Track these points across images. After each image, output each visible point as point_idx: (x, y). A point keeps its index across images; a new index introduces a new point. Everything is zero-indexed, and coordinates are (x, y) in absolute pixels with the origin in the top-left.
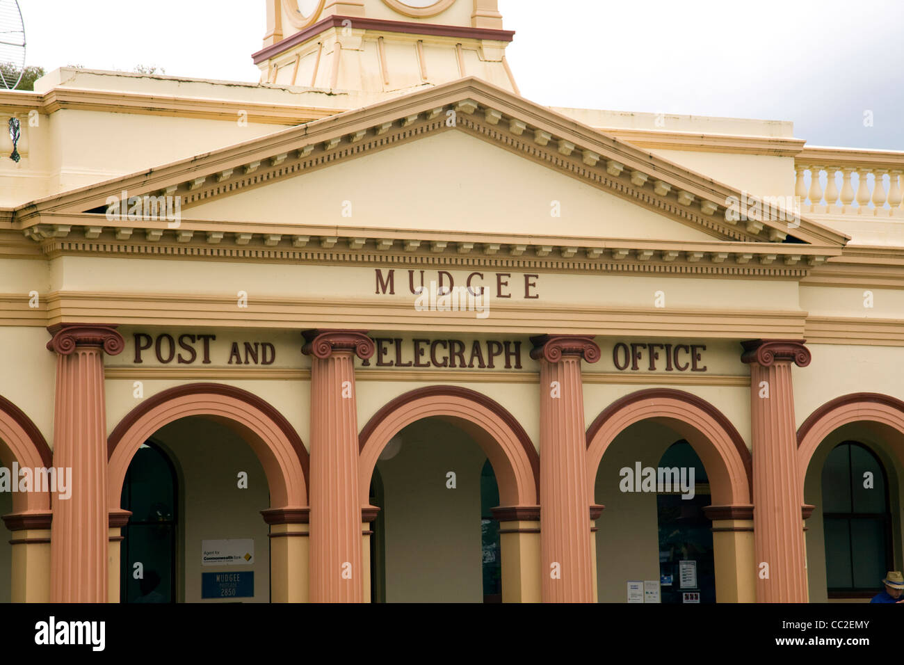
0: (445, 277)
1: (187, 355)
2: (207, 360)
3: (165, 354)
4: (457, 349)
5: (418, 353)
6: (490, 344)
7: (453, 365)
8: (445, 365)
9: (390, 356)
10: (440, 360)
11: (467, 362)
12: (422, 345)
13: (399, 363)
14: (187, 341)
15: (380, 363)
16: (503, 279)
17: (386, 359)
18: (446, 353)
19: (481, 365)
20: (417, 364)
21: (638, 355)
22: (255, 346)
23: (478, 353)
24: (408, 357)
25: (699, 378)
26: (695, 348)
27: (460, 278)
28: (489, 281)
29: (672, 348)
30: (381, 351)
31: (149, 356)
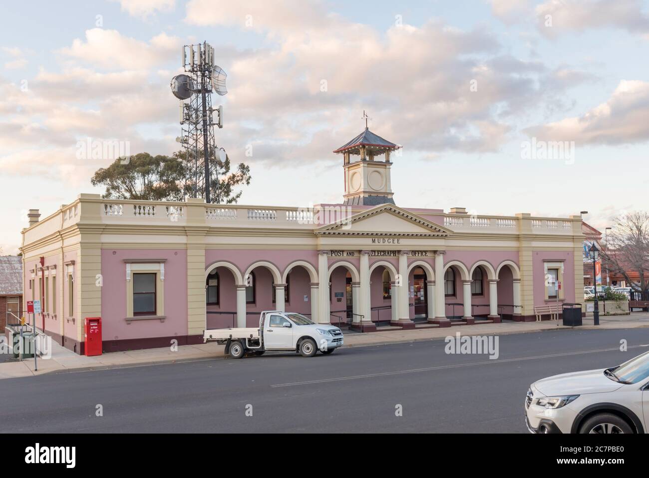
2: (343, 255)
3: (336, 255)
4: (385, 252)
6: (391, 252)
7: (384, 256)
10: (382, 255)
11: (387, 255)
12: (379, 252)
13: (375, 256)
14: (340, 252)
15: (372, 255)
16: (394, 240)
18: (383, 253)
19: (389, 255)
20: (378, 256)
21: (416, 253)
22: (351, 253)
23: (388, 253)
24: (376, 254)
25: (426, 257)
26: (426, 252)
27: (386, 240)
28: (391, 240)
29: (422, 252)
30: (372, 253)
31: (333, 255)
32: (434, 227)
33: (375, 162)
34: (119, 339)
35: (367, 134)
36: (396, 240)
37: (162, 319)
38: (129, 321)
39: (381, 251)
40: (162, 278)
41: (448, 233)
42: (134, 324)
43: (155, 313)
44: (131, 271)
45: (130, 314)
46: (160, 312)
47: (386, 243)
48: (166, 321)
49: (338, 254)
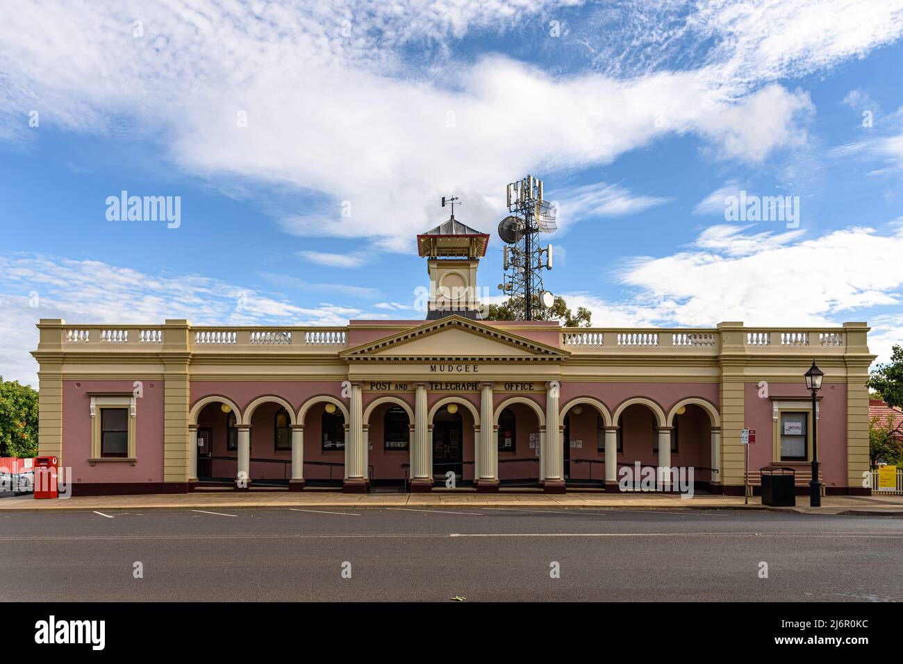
0: (451, 366)
1: (384, 388)
2: (389, 389)
3: (379, 387)
4: (458, 385)
5: (447, 386)
6: (468, 384)
7: (457, 389)
9: (439, 387)
10: (453, 388)
11: (461, 388)
13: (441, 388)
14: (384, 384)
15: (436, 389)
16: (468, 367)
19: (465, 389)
20: (446, 389)
21: (512, 386)
22: (402, 385)
23: (464, 385)
24: (444, 387)
25: (531, 392)
26: (530, 384)
27: (455, 366)
28: (464, 367)
29: (523, 384)
30: (436, 386)
31: (374, 388)
32: (536, 347)
34: (82, 482)
36: (471, 367)
37: (132, 462)
38: (93, 463)
39: (452, 383)
40: (134, 414)
41: (562, 356)
42: (99, 467)
43: (125, 455)
44: (97, 405)
45: (97, 455)
46: (132, 454)
47: (455, 371)
48: (137, 465)
49: (382, 386)
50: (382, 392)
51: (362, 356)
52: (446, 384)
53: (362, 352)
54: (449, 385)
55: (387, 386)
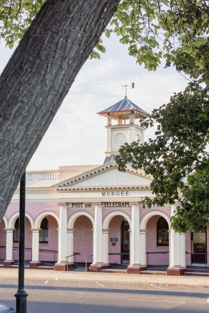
0: (113, 193)
1: (79, 206)
2: (82, 207)
3: (76, 206)
4: (120, 204)
6: (125, 203)
7: (119, 206)
8: (118, 206)
9: (109, 205)
10: (117, 206)
11: (121, 206)
12: (114, 204)
13: (110, 206)
14: (79, 204)
15: (107, 207)
16: (123, 193)
17: (108, 206)
18: (118, 205)
19: (124, 206)
20: (113, 207)
22: (88, 205)
23: (123, 204)
24: (112, 205)
25: (163, 208)
28: (120, 193)
30: (108, 205)
31: (74, 206)
33: (113, 126)
35: (125, 102)
36: (125, 193)
39: (116, 203)
47: (116, 195)
49: (78, 205)
50: (78, 208)
51: (64, 188)
52: (113, 203)
53: (64, 185)
54: (115, 204)
55: (81, 205)
